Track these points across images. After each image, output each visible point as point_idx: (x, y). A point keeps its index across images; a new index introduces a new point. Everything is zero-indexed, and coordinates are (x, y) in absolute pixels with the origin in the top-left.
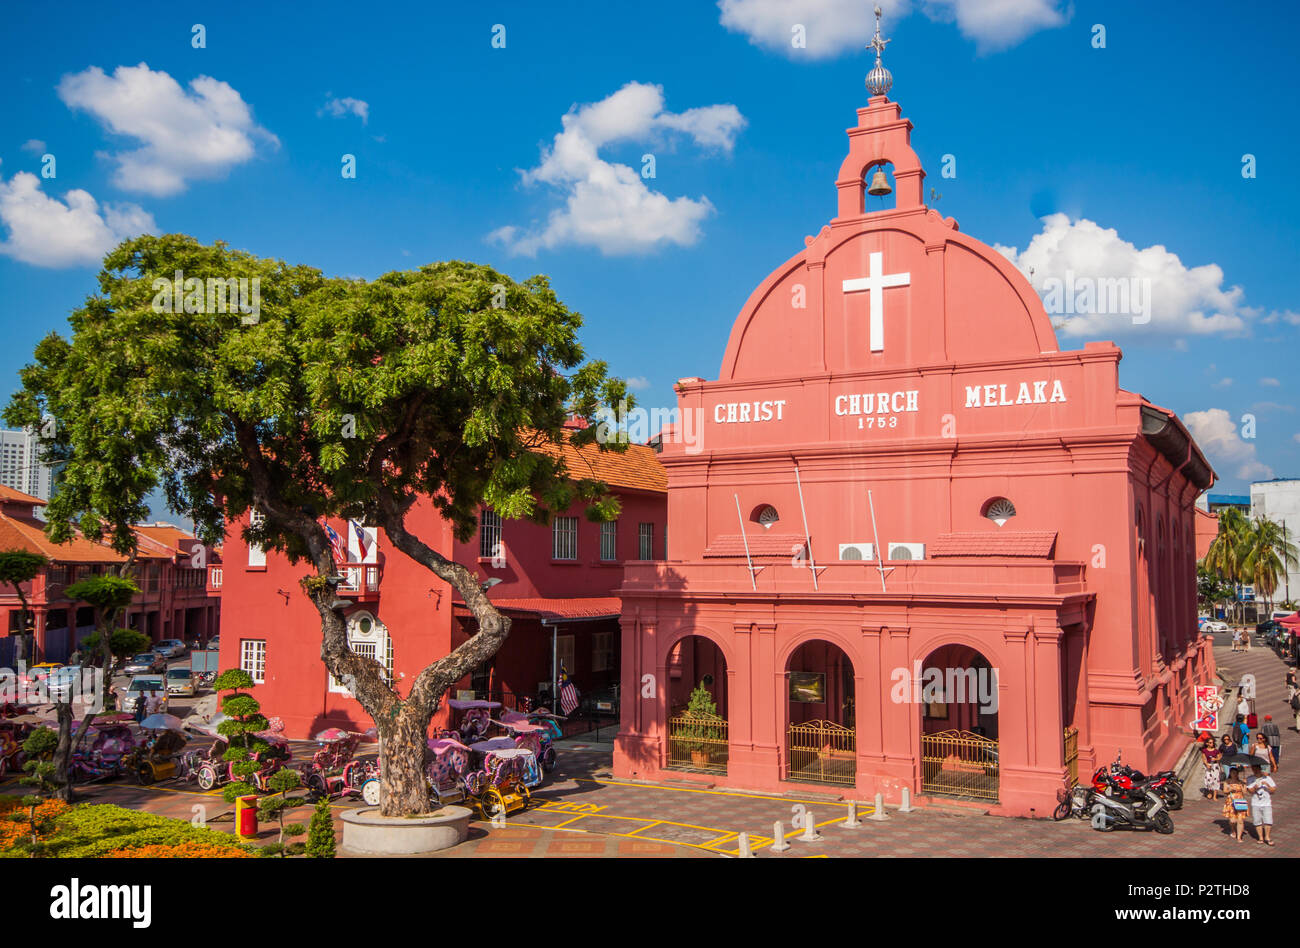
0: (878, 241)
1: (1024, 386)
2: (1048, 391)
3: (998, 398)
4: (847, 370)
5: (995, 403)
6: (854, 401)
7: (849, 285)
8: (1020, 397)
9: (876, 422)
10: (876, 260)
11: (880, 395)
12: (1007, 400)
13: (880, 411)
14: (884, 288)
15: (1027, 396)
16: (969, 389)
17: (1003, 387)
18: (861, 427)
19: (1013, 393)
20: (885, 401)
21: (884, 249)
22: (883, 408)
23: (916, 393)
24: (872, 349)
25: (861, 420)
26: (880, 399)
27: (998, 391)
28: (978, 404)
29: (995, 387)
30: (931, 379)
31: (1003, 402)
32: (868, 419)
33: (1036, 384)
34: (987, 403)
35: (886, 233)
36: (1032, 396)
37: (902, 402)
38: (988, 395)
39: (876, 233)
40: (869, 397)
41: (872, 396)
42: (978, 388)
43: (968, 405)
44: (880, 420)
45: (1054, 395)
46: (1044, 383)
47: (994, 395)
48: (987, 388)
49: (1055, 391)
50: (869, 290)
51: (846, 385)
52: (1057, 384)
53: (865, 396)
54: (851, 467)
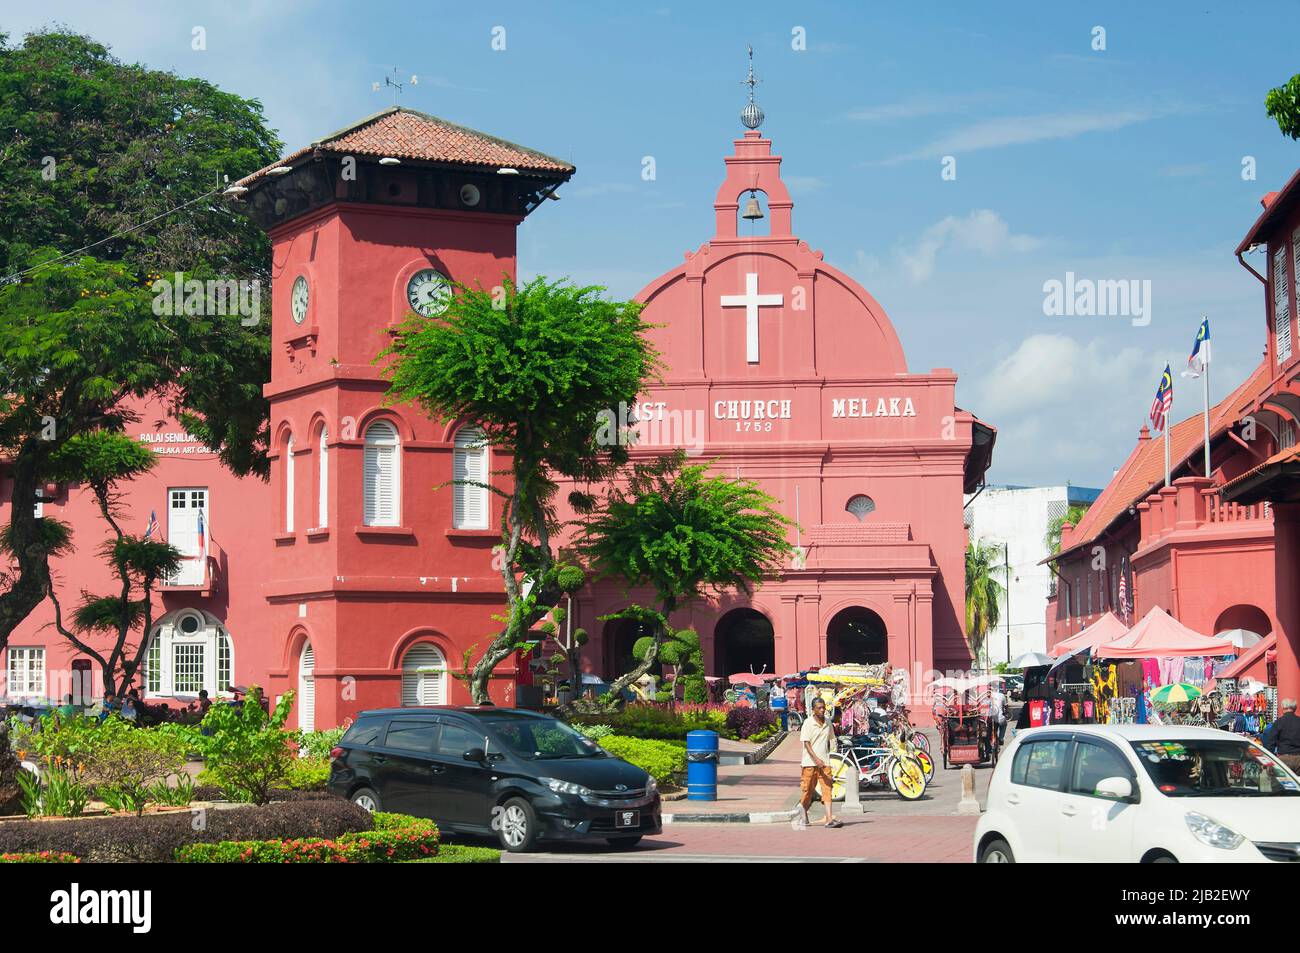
0: (753, 263)
1: (881, 401)
2: (901, 406)
3: (859, 411)
4: (724, 378)
5: (857, 415)
6: (732, 407)
7: (726, 300)
8: (879, 410)
9: (752, 426)
10: (751, 280)
11: (757, 403)
12: (867, 412)
13: (756, 416)
14: (759, 307)
15: (884, 410)
16: (835, 401)
17: (864, 401)
18: (739, 430)
19: (872, 406)
20: (761, 408)
21: (758, 272)
22: (759, 413)
23: (788, 402)
24: (749, 360)
25: (738, 424)
26: (757, 406)
27: (860, 404)
28: (843, 415)
29: (857, 400)
30: (802, 390)
31: (864, 414)
32: (745, 424)
33: (892, 400)
34: (851, 414)
35: (761, 256)
36: (888, 410)
37: (776, 409)
38: (851, 407)
39: (751, 256)
40: (746, 404)
41: (748, 403)
42: (843, 401)
43: (835, 415)
44: (757, 424)
45: (906, 410)
46: (898, 400)
47: (856, 407)
48: (851, 401)
49: (907, 407)
50: (745, 307)
51: (725, 391)
52: (909, 401)
53: (743, 403)
54: (732, 466)
